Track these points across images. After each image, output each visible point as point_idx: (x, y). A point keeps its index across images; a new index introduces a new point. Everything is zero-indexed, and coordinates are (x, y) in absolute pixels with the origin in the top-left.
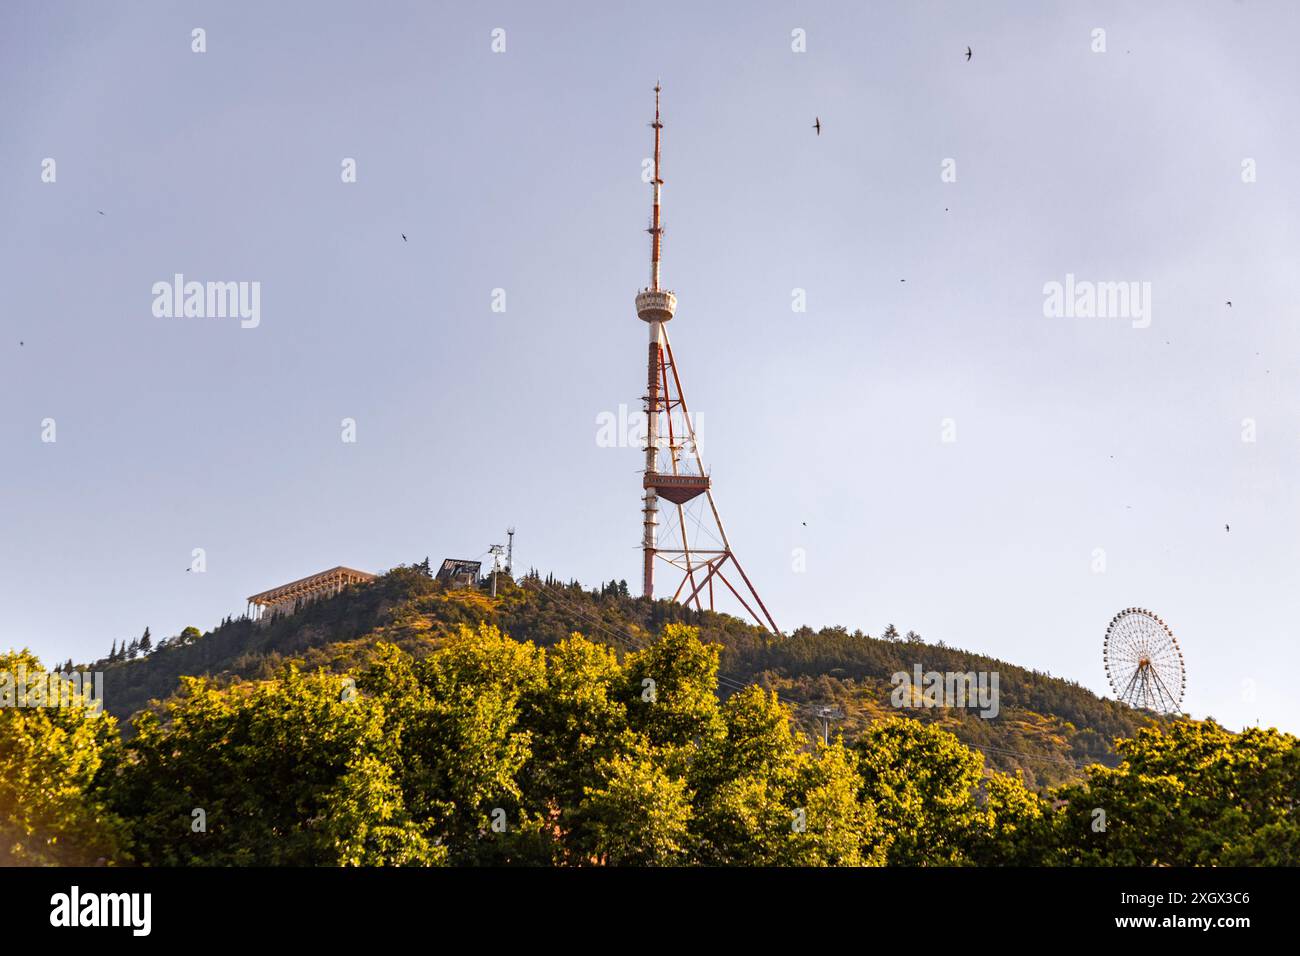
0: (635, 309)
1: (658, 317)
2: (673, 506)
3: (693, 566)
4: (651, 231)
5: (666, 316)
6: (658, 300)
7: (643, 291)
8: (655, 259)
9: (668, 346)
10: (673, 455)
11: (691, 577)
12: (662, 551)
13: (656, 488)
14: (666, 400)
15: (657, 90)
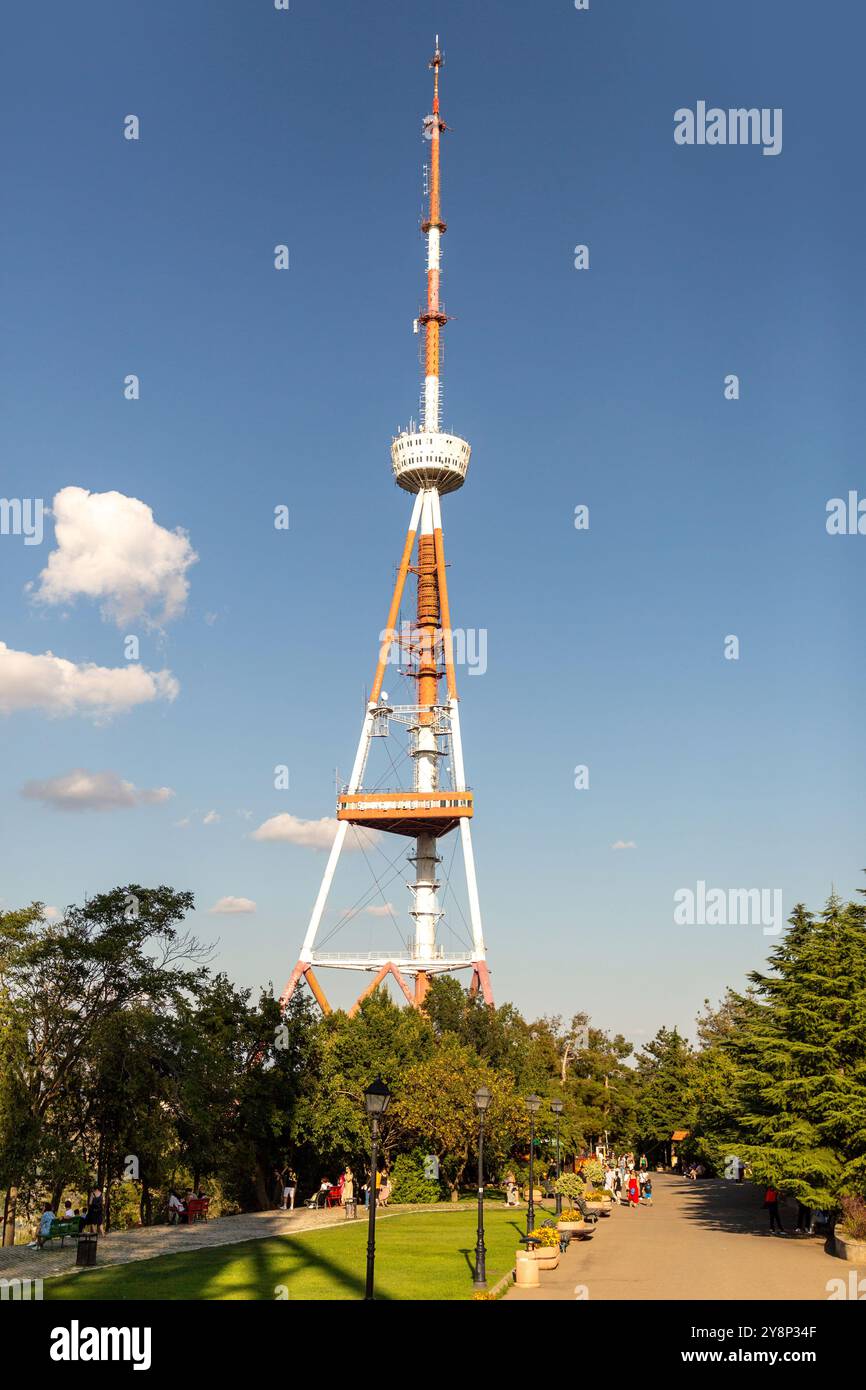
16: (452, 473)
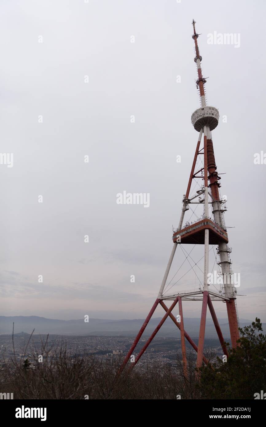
16: (210, 117)
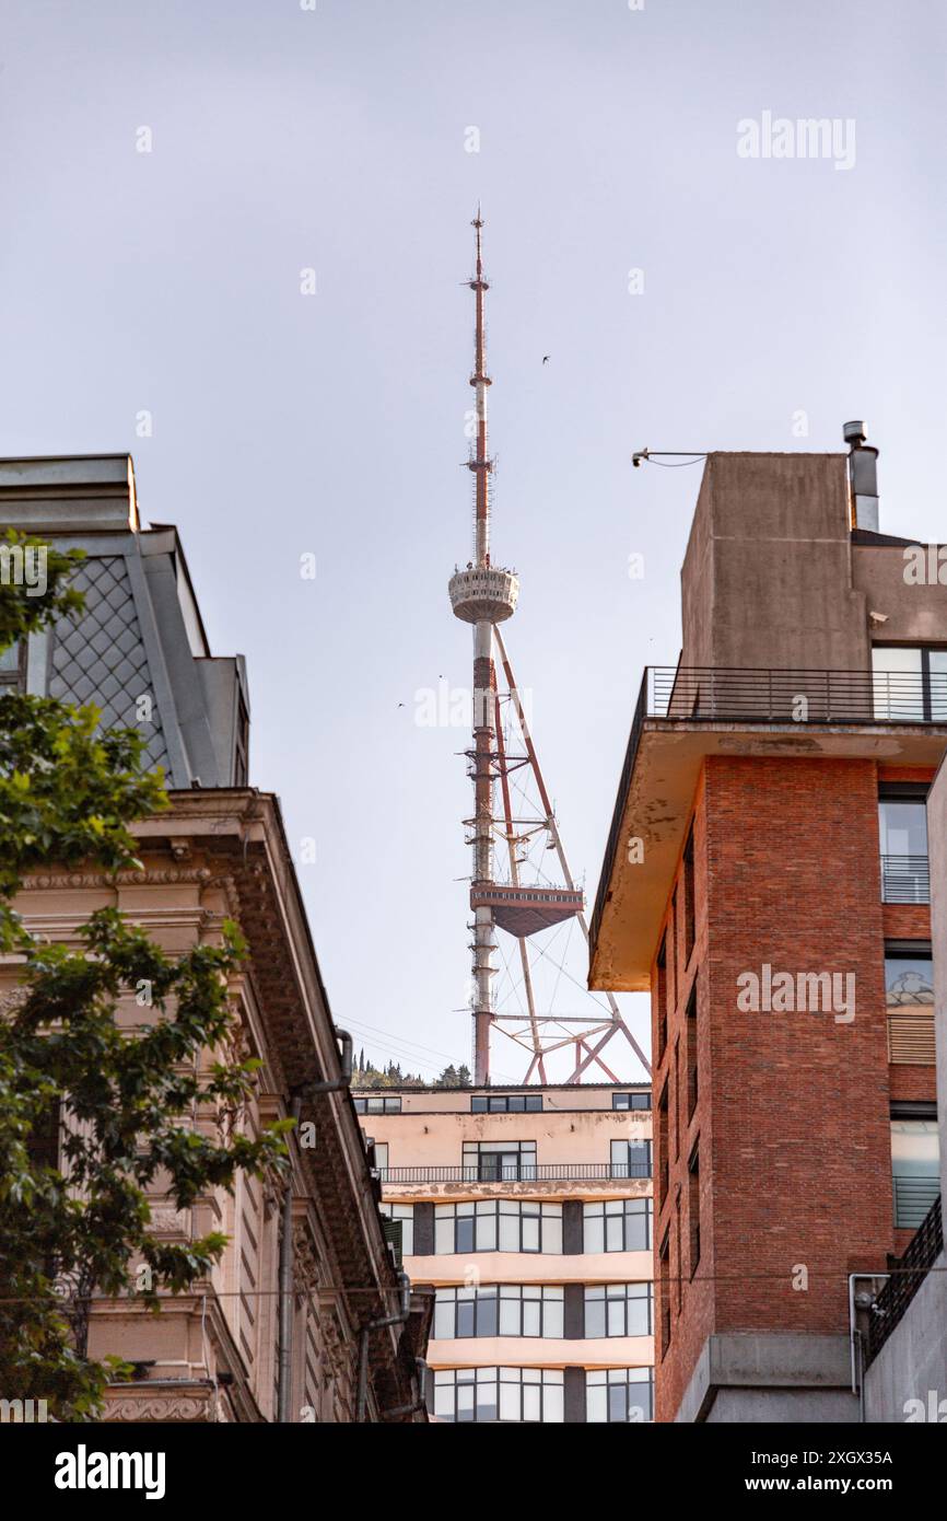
0: (448, 599)
1: (489, 615)
2: (515, 940)
3: (544, 1044)
4: (473, 466)
5: (500, 611)
6: (492, 585)
7: (463, 569)
8: (481, 513)
9: (506, 664)
10: (512, 852)
11: (541, 1063)
12: (504, 1017)
13: (492, 907)
14: (501, 756)
15: (478, 224)
